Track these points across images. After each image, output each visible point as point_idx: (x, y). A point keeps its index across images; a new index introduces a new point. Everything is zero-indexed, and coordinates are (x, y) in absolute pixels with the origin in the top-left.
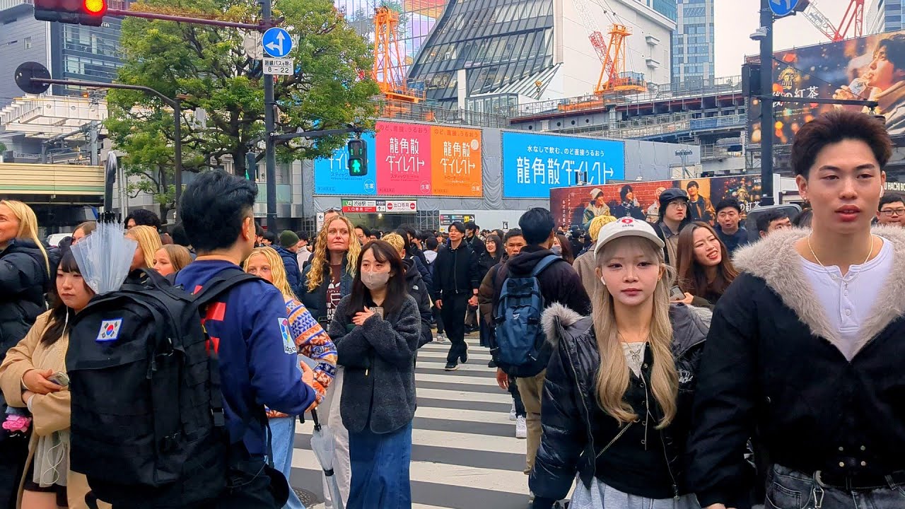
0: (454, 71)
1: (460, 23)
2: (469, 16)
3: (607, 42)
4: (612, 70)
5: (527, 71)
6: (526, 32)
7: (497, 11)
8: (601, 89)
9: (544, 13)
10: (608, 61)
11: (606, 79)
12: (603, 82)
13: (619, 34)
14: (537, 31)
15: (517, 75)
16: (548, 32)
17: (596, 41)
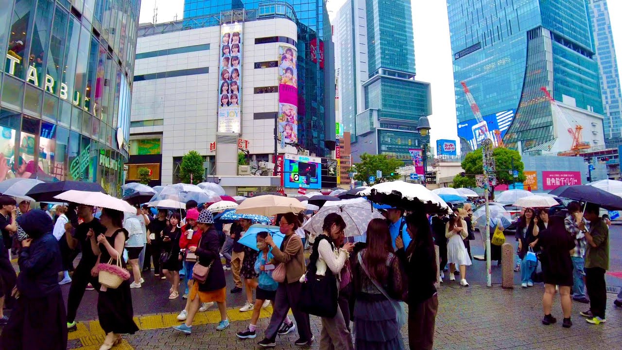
0: (516, 142)
1: (517, 125)
2: (521, 123)
3: (574, 132)
4: (577, 141)
5: (545, 141)
6: (543, 127)
7: (531, 120)
8: (573, 148)
9: (549, 120)
10: (575, 138)
11: (575, 144)
12: (574, 145)
13: (579, 128)
14: (547, 126)
15: (541, 142)
16: (551, 127)
17: (570, 131)
